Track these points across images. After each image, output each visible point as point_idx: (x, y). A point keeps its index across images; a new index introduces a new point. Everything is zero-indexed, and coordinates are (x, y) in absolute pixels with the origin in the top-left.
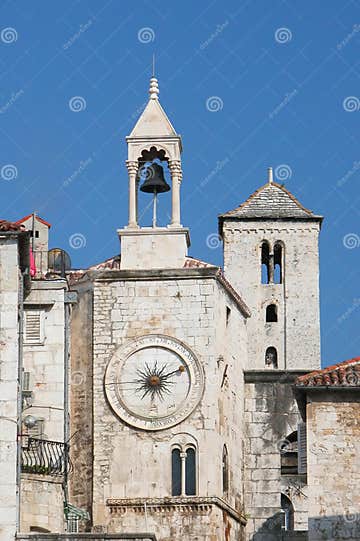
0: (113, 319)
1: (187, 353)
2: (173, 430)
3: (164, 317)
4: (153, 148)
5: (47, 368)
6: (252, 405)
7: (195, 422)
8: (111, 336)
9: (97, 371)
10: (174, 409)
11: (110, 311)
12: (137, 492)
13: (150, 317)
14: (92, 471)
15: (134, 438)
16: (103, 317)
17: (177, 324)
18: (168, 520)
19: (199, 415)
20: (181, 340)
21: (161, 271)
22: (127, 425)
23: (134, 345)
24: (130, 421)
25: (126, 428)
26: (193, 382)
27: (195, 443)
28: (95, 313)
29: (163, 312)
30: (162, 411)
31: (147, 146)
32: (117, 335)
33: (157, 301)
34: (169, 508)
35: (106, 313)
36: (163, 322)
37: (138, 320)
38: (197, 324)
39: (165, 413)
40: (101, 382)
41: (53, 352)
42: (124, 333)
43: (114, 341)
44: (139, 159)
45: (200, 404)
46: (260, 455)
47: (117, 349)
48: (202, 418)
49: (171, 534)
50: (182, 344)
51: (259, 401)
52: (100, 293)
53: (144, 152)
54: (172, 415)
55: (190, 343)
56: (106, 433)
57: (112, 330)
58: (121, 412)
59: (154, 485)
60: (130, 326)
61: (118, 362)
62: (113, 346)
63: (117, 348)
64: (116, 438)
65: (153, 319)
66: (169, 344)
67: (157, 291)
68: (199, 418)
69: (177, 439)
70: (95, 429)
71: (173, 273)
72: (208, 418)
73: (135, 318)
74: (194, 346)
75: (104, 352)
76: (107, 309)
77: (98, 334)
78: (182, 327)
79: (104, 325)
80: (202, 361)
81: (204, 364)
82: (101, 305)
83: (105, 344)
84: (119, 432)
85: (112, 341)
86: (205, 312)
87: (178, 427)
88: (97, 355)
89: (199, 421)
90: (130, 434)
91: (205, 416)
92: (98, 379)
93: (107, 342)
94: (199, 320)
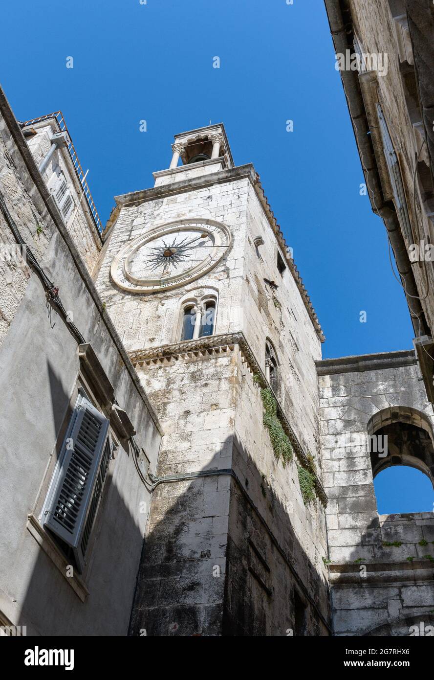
0: (134, 225)
1: (214, 227)
2: (188, 287)
3: (190, 211)
7: (217, 275)
8: (130, 236)
11: (133, 220)
13: (175, 214)
15: (135, 303)
16: (124, 226)
18: (165, 370)
19: (223, 268)
22: (130, 293)
25: (128, 297)
27: (216, 294)
28: (117, 225)
29: (190, 208)
31: (193, 137)
32: (135, 233)
33: (184, 204)
34: (169, 359)
35: (129, 222)
36: (189, 214)
37: (161, 219)
38: (229, 207)
40: (108, 268)
42: (144, 230)
43: (132, 237)
48: (227, 271)
49: (168, 384)
52: (126, 213)
53: (190, 142)
55: (219, 220)
57: (131, 231)
58: (125, 285)
59: (152, 340)
60: (152, 224)
61: (132, 250)
63: (134, 240)
64: (112, 307)
65: (179, 215)
66: (193, 226)
67: (186, 198)
68: (223, 271)
69: (191, 295)
71: (203, 180)
72: (235, 269)
73: (157, 218)
74: (223, 221)
75: (118, 247)
76: (130, 220)
77: (116, 236)
78: (211, 213)
79: (124, 230)
80: (230, 229)
81: (234, 230)
82: (124, 219)
83: (122, 241)
84: (118, 302)
85: (129, 238)
86: (237, 198)
87: (195, 283)
88: (110, 251)
89: (222, 273)
90: (131, 301)
91: (231, 267)
92: (106, 267)
93: (123, 240)
94: (231, 204)
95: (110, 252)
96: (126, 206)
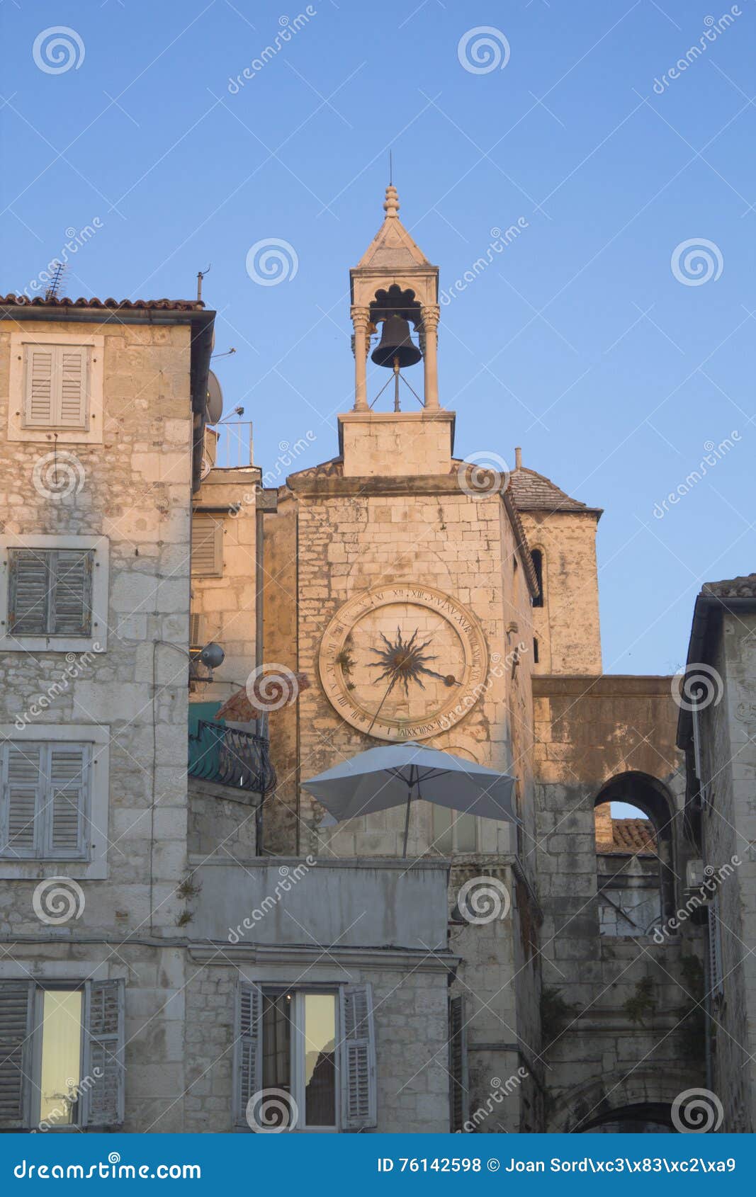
0: (330, 559)
1: (458, 615)
2: (436, 742)
3: (417, 556)
4: (395, 288)
5: (226, 616)
6: (545, 733)
7: (473, 729)
8: (329, 586)
9: (305, 643)
10: (434, 708)
11: (326, 546)
12: (374, 847)
13: (395, 555)
14: (297, 811)
16: (314, 556)
17: (439, 568)
19: (478, 717)
20: (449, 592)
21: (411, 479)
22: (358, 732)
23: (367, 601)
24: (363, 726)
25: (356, 739)
26: (470, 662)
28: (302, 549)
29: (415, 548)
30: (416, 710)
31: (385, 284)
32: (337, 584)
33: (404, 530)
35: (320, 549)
36: (416, 565)
37: (373, 561)
38: (474, 568)
39: (422, 713)
40: (311, 662)
41: (238, 591)
42: (350, 582)
43: (334, 595)
44: (372, 304)
45: (481, 700)
46: (561, 812)
47: (336, 608)
48: (485, 723)
50: (448, 599)
51: (557, 728)
52: (309, 517)
53: (380, 294)
54: (435, 717)
55: (464, 597)
56: (320, 747)
57: (328, 576)
58: (347, 712)
60: (360, 570)
61: (341, 630)
62: (331, 604)
63: (338, 604)
65: (400, 559)
66: (426, 599)
67: (405, 515)
68: (481, 723)
70: (302, 740)
71: (431, 482)
72: (495, 723)
73: (368, 557)
74: (470, 603)
75: (316, 612)
76: (321, 542)
77: (307, 583)
78: (449, 573)
79: (316, 569)
80: (484, 627)
81: (487, 632)
82: (311, 536)
83: (318, 600)
84: (343, 747)
85: (330, 595)
86: (486, 548)
87: (445, 737)
88: (305, 617)
89: (480, 727)
90: (361, 750)
91: (491, 720)
92: (306, 657)
93: (321, 596)
94: (478, 561)
95: (305, 620)
96: (306, 497)
